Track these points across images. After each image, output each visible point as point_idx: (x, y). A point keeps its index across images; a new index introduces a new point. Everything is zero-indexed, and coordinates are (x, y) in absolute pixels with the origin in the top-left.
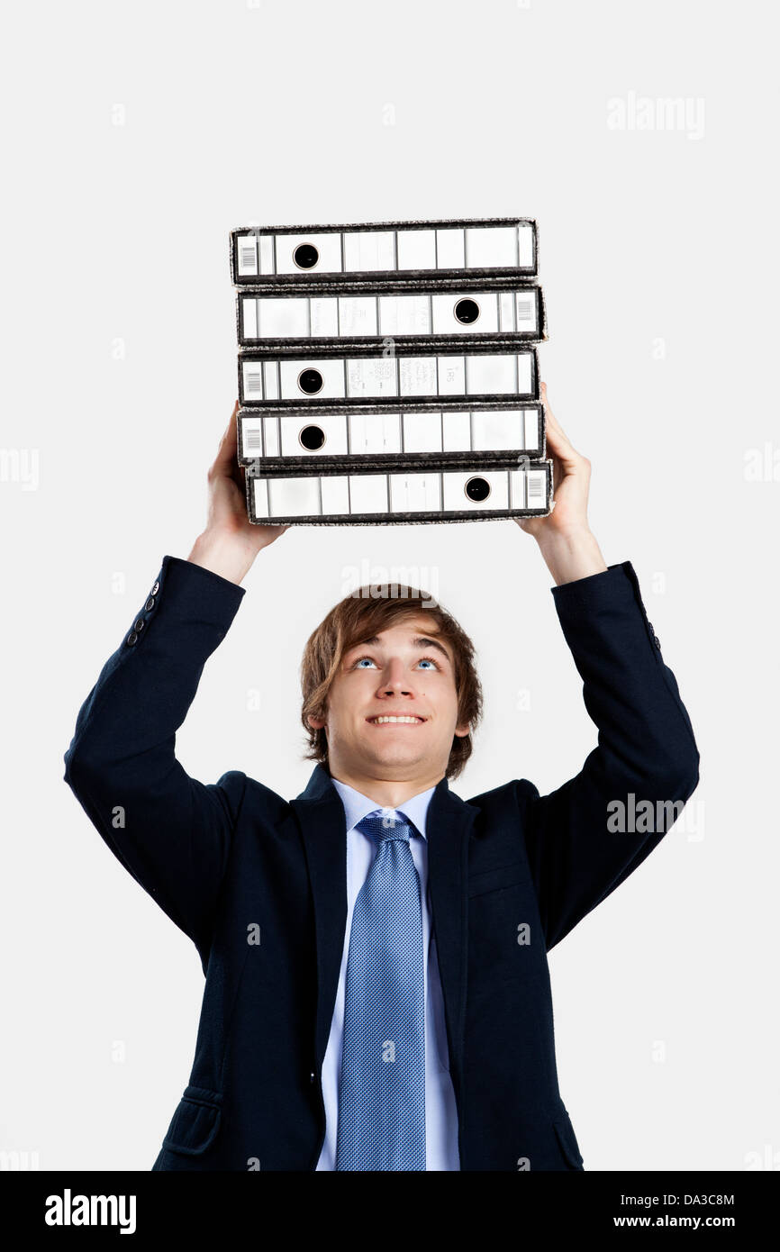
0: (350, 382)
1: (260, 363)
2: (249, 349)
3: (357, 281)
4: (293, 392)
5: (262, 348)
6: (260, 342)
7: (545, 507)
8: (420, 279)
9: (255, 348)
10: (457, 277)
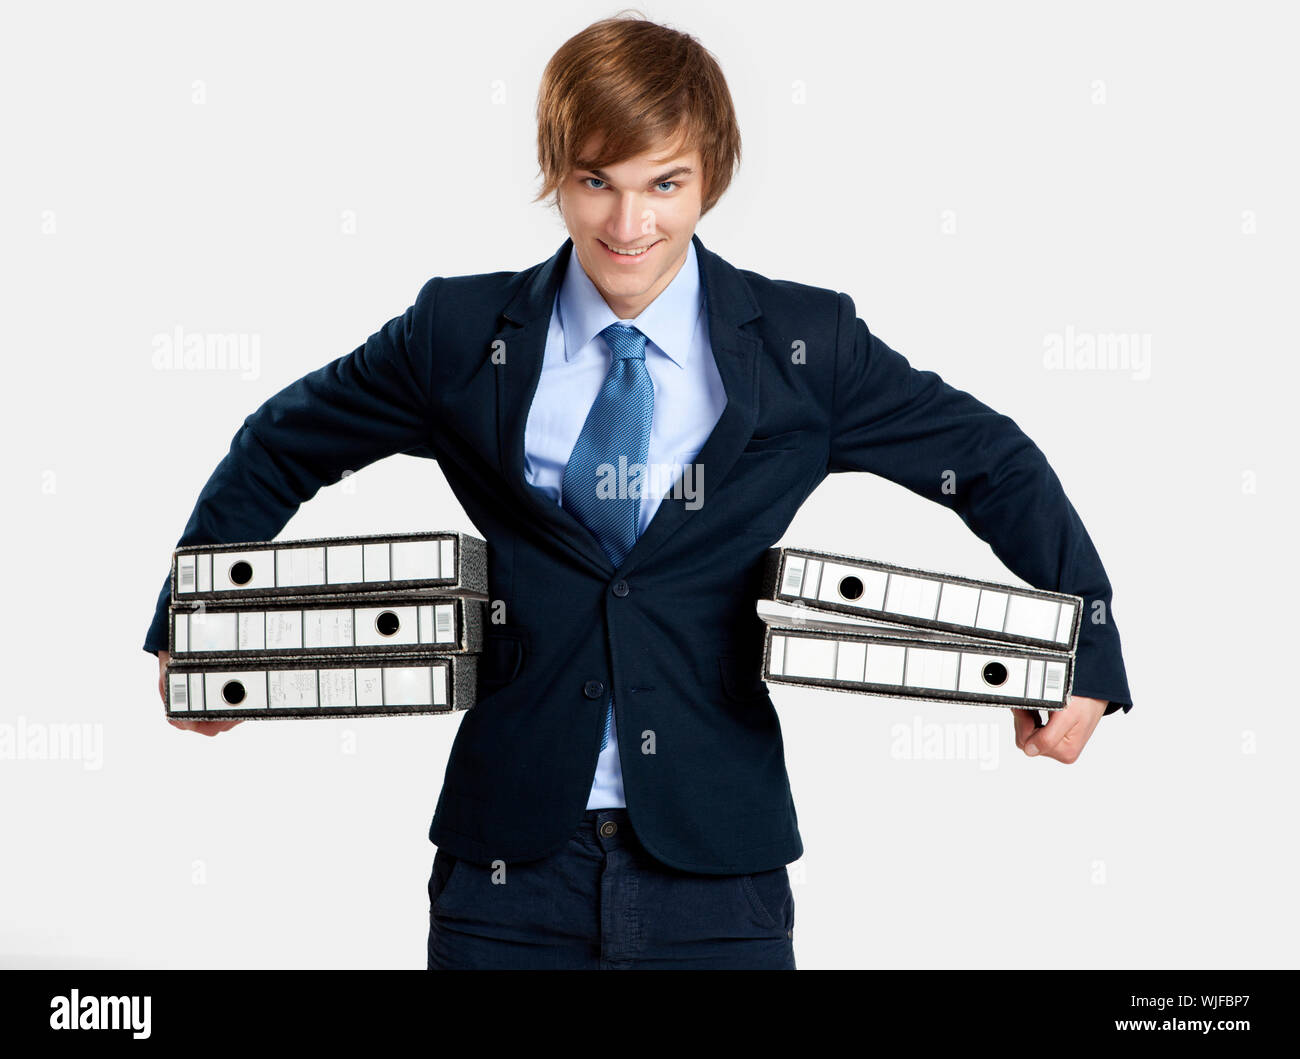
0: (271, 693)
1: (185, 675)
2: (180, 661)
3: (289, 596)
4: (217, 702)
5: (192, 661)
6: (191, 655)
7: (1061, 700)
8: (348, 592)
9: (186, 661)
10: (382, 589)
